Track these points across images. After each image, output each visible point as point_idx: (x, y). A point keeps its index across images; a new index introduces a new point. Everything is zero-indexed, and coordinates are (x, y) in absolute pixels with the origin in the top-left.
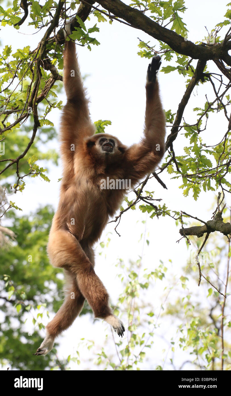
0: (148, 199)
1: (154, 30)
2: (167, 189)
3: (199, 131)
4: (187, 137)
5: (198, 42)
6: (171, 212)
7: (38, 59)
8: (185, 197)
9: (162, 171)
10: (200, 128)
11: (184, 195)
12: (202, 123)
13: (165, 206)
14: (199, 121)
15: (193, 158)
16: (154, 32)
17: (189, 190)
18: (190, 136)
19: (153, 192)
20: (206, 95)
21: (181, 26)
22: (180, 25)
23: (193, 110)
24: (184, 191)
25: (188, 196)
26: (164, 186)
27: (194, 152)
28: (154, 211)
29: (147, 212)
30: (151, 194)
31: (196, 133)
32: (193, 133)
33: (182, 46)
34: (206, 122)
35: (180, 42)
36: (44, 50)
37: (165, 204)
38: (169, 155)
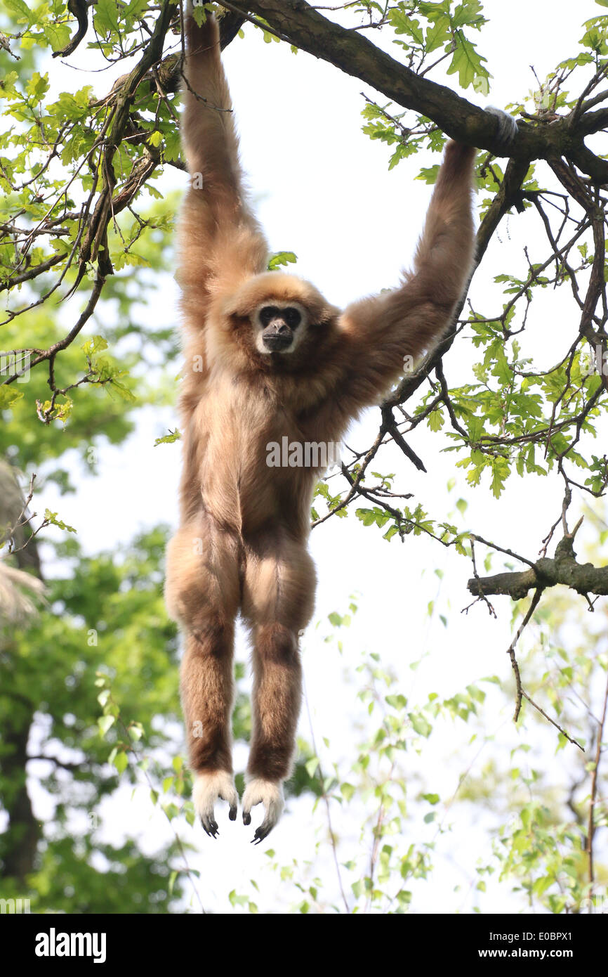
0: (377, 494)
1: (399, 84)
2: (425, 471)
3: (508, 334)
4: (477, 345)
5: (513, 105)
6: (434, 525)
7: (107, 143)
8: (471, 486)
9: (413, 426)
10: (510, 327)
11: (468, 483)
12: (515, 314)
13: (420, 511)
14: (509, 307)
15: (493, 392)
16: (399, 89)
17: (482, 469)
18: (485, 344)
19: (391, 477)
20: (526, 247)
21: (472, 63)
22: (469, 60)
23: (495, 280)
24: (470, 472)
25: (479, 484)
26: (419, 464)
27: (498, 378)
28: (392, 521)
29: (375, 524)
30: (387, 480)
31: (499, 338)
32: (492, 337)
33: (468, 125)
34: (526, 311)
35: (464, 116)
36: (123, 121)
37: (420, 506)
38: (433, 391)
